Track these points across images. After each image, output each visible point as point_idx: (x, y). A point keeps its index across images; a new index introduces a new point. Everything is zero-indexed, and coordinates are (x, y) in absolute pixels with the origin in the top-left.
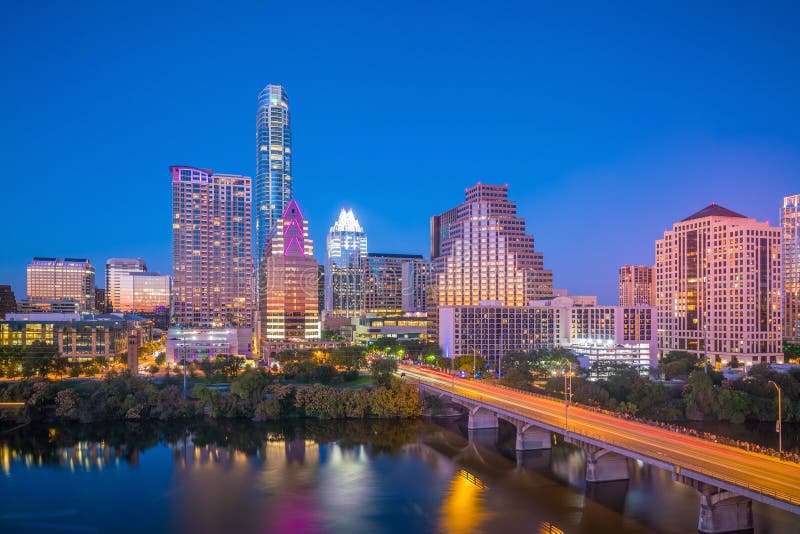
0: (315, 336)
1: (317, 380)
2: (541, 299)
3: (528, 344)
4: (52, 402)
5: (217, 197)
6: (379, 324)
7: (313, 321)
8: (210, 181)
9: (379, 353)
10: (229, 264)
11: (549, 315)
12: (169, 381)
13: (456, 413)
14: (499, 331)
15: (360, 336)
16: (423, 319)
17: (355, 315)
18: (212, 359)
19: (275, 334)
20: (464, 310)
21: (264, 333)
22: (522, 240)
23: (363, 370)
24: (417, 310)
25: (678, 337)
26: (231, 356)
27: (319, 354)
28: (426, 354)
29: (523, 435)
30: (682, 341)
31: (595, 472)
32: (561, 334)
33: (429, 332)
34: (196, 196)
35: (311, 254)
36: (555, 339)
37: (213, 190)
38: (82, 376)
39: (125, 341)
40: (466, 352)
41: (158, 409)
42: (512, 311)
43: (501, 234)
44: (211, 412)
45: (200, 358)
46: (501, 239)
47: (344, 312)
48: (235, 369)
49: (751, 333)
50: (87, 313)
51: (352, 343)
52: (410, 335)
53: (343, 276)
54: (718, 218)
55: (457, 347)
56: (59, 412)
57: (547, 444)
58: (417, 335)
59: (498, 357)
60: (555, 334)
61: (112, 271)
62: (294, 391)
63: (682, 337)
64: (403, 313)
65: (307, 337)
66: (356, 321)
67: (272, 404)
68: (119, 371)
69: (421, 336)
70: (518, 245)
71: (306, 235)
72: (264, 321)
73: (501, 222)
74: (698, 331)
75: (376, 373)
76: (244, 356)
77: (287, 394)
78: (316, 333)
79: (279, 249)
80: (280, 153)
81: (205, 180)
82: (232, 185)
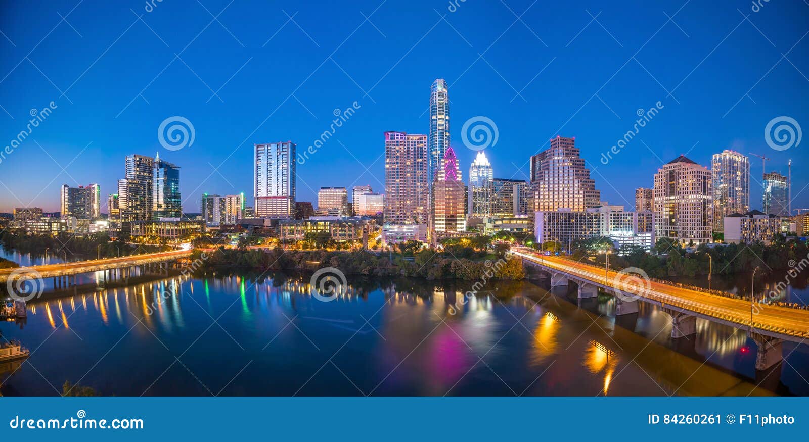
0: (462, 230)
1: (463, 256)
2: (593, 207)
3: (586, 234)
4: (328, 263)
5: (408, 148)
6: (499, 223)
7: (461, 220)
8: (405, 139)
9: (499, 240)
10: (415, 187)
11: (598, 217)
12: (382, 254)
13: (544, 277)
14: (569, 227)
15: (488, 230)
16: (525, 219)
17: (485, 217)
18: (405, 242)
19: (440, 228)
20: (549, 213)
21: (434, 228)
22: (583, 171)
23: (490, 251)
24: (522, 214)
25: (665, 229)
26: (415, 241)
27: (464, 241)
28: (526, 241)
29: (582, 289)
30: (667, 232)
31: (621, 309)
32: (605, 228)
33: (528, 228)
34: (397, 148)
35: (460, 179)
36: (601, 231)
37: (406, 144)
38: (341, 250)
39: (362, 231)
40: (550, 239)
41: (377, 270)
42: (577, 214)
43: (571, 167)
44: (404, 273)
45: (399, 241)
46: (571, 171)
47: (479, 215)
48: (417, 249)
50: (344, 216)
51: (484, 234)
52: (517, 229)
53: (479, 193)
55: (545, 237)
57: (595, 295)
58: (522, 229)
59: (568, 242)
60: (601, 228)
61: (356, 193)
62: (450, 263)
64: (514, 215)
65: (458, 230)
66: (486, 221)
67: (438, 270)
68: (359, 248)
69: (524, 230)
70: (581, 175)
71: (457, 168)
72: (434, 220)
73: (571, 160)
74: (675, 226)
75: (497, 252)
76: (423, 241)
77: (446, 264)
78: (463, 228)
79: (442, 177)
80: (443, 119)
81: (402, 138)
82: (417, 140)
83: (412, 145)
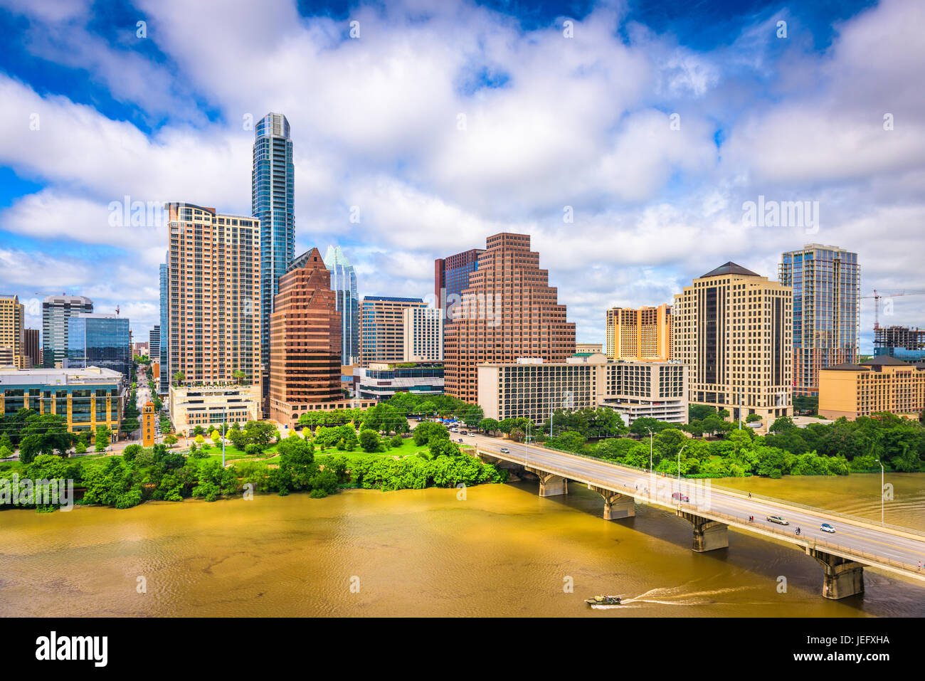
5: (221, 239)
8: (214, 221)
11: (586, 372)
25: (697, 390)
30: (700, 394)
32: (597, 391)
36: (592, 396)
37: (217, 231)
60: (592, 391)
63: (701, 390)
74: (717, 385)
81: (209, 220)
82: (238, 226)
83: (228, 235)
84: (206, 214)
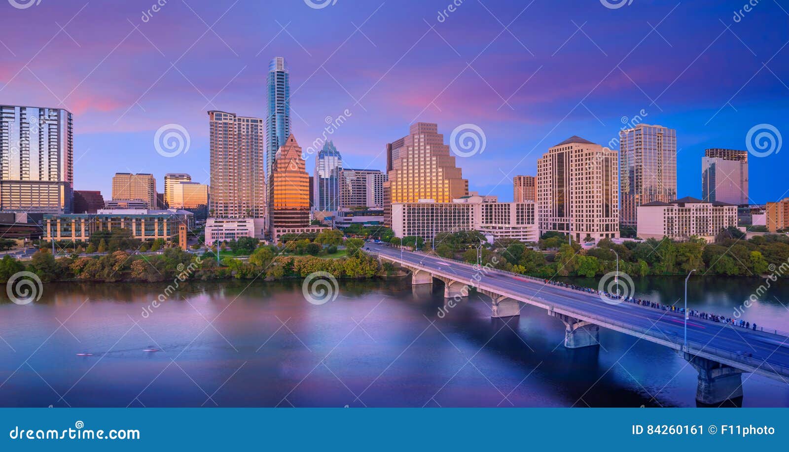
2: (461, 197)
4: (129, 268)
5: (239, 131)
7: (306, 214)
8: (235, 120)
11: (466, 208)
12: (207, 254)
13: (404, 274)
15: (338, 223)
16: (381, 211)
18: (237, 239)
20: (409, 206)
22: (448, 159)
24: (377, 205)
25: (552, 222)
26: (250, 238)
28: (383, 235)
29: (449, 288)
30: (554, 225)
31: (497, 311)
32: (474, 221)
33: (385, 220)
34: (225, 130)
36: (471, 224)
37: (237, 126)
38: (149, 251)
40: (410, 233)
41: (200, 273)
42: (442, 206)
43: (434, 155)
44: (236, 275)
45: (229, 238)
46: (434, 158)
49: (599, 219)
54: (577, 144)
55: (404, 230)
56: (134, 275)
59: (432, 236)
60: (471, 220)
61: (168, 181)
62: (293, 260)
63: (554, 222)
64: (367, 207)
67: (278, 269)
70: (445, 162)
72: (272, 214)
73: (434, 147)
74: (565, 218)
77: (288, 262)
78: (308, 221)
81: (232, 120)
82: (250, 123)
83: (244, 128)
84: (230, 116)
